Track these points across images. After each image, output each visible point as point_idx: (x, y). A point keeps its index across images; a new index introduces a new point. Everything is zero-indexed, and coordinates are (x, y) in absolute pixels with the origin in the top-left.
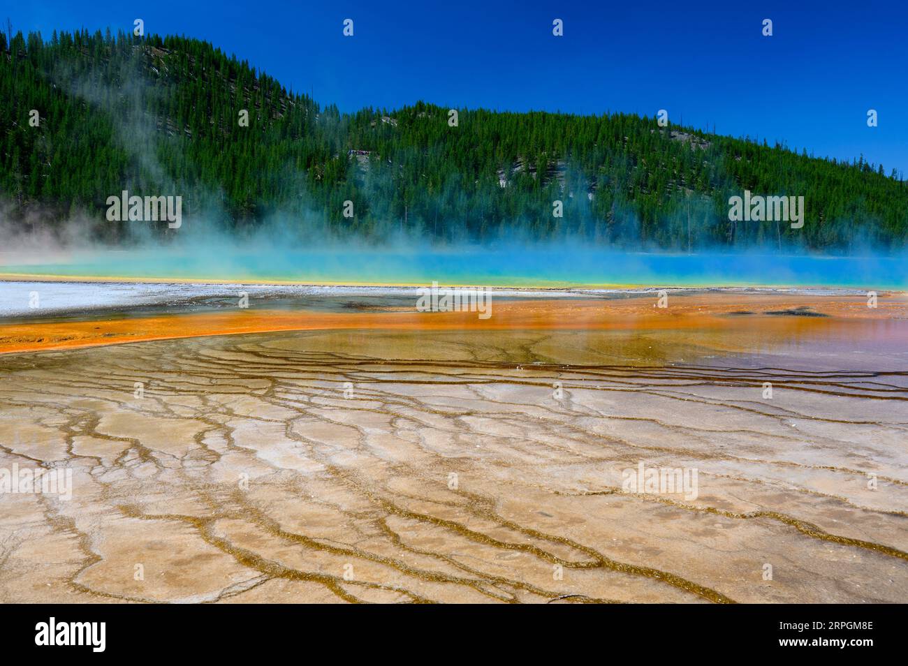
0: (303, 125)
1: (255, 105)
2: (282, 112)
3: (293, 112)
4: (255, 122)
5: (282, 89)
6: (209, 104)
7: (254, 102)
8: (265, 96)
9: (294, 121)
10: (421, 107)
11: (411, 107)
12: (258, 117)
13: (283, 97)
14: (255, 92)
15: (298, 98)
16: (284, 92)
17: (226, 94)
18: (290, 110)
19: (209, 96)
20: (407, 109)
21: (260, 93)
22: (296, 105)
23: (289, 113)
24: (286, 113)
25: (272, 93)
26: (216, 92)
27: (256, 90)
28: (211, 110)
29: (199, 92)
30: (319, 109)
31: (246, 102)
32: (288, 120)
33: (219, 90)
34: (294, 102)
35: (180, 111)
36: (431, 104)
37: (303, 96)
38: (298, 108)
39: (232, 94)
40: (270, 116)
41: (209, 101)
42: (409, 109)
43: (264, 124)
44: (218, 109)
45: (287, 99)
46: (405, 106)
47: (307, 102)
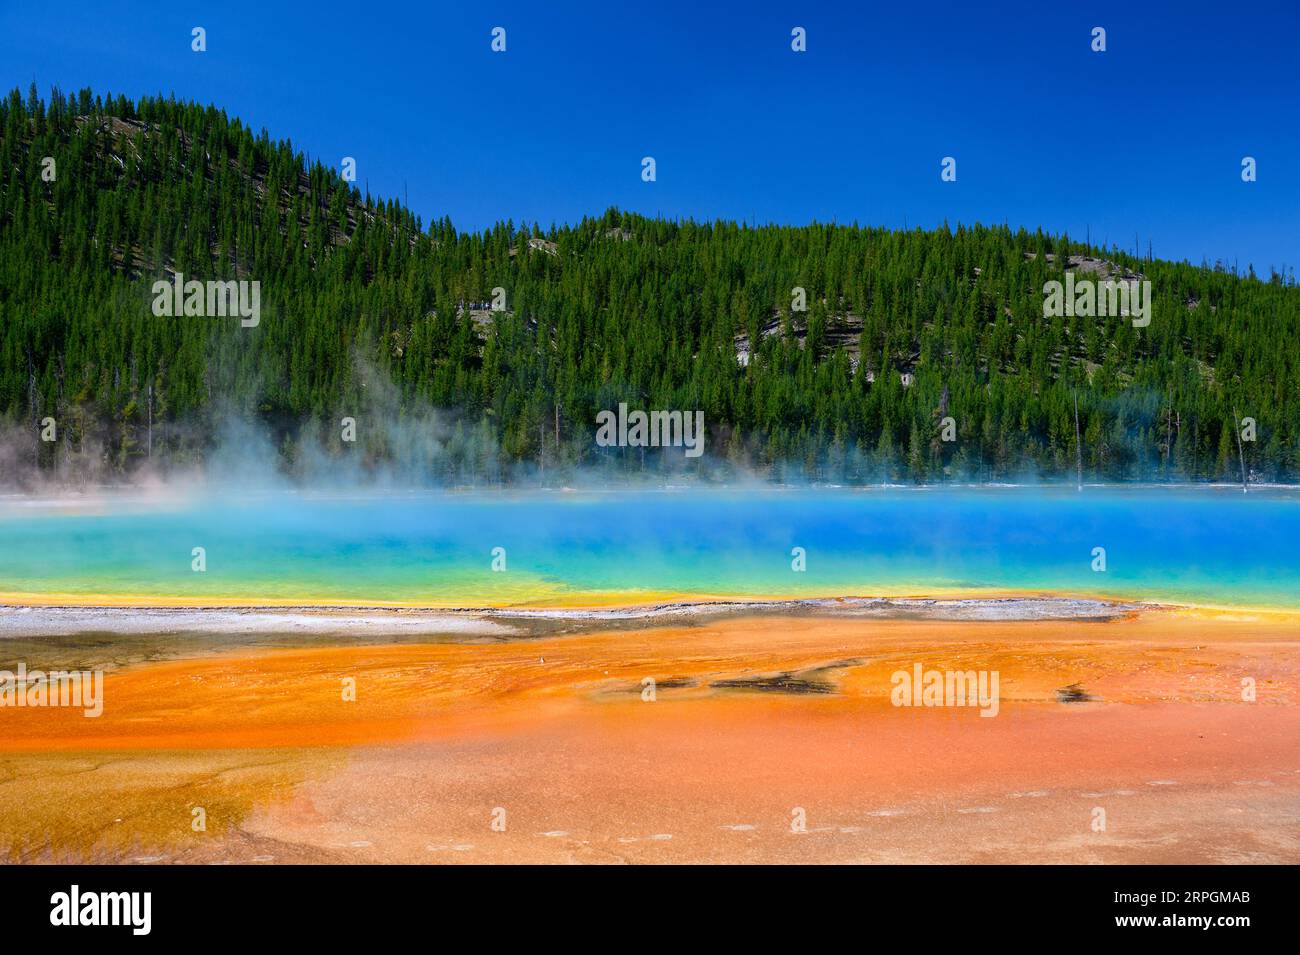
0: (387, 255)
1: (300, 220)
2: (349, 233)
3: (369, 233)
4: (298, 250)
5: (352, 190)
6: (215, 221)
7: (299, 213)
8: (319, 204)
9: (369, 248)
10: (613, 219)
11: (596, 219)
12: (303, 242)
13: (352, 205)
14: (301, 198)
15: (381, 205)
16: (356, 195)
17: (246, 202)
18: (364, 229)
19: (215, 204)
20: (588, 224)
21: (309, 199)
22: (377, 220)
23: (361, 235)
24: (355, 234)
25: (334, 198)
26: (228, 199)
27: (302, 194)
28: (218, 231)
29: (196, 197)
30: (420, 225)
31: (284, 216)
32: (360, 246)
33: (233, 193)
34: (373, 214)
35: (158, 234)
36: (631, 213)
37: (391, 203)
38: (379, 225)
39: (258, 201)
40: (327, 240)
41: (214, 214)
42: (593, 225)
43: (315, 254)
44: (229, 230)
45: (360, 208)
46: (585, 219)
47: (397, 214)
